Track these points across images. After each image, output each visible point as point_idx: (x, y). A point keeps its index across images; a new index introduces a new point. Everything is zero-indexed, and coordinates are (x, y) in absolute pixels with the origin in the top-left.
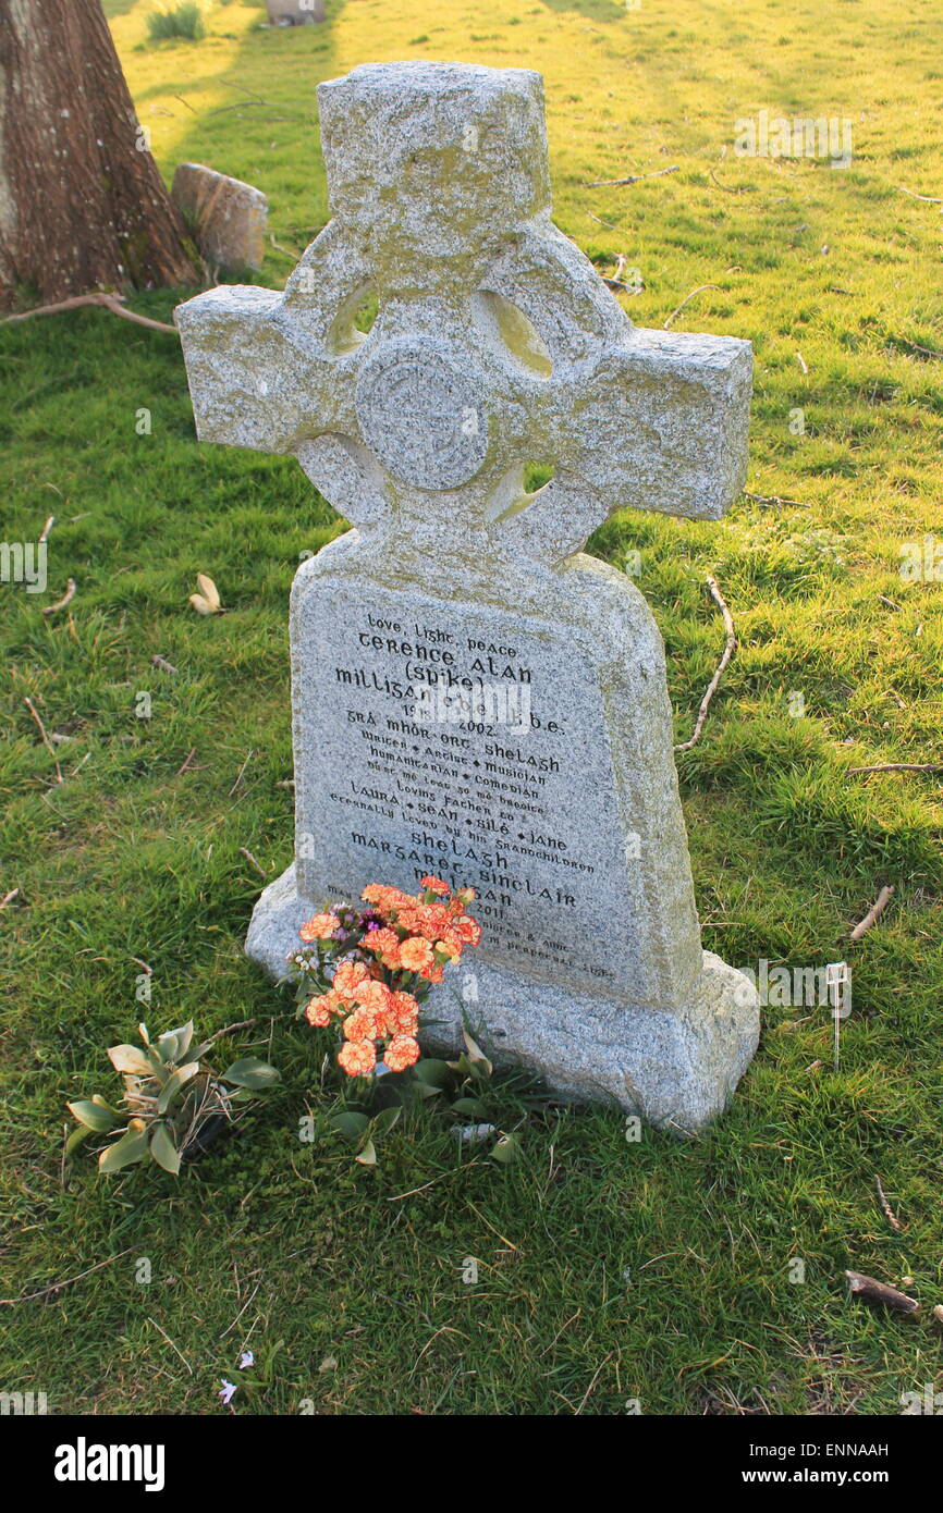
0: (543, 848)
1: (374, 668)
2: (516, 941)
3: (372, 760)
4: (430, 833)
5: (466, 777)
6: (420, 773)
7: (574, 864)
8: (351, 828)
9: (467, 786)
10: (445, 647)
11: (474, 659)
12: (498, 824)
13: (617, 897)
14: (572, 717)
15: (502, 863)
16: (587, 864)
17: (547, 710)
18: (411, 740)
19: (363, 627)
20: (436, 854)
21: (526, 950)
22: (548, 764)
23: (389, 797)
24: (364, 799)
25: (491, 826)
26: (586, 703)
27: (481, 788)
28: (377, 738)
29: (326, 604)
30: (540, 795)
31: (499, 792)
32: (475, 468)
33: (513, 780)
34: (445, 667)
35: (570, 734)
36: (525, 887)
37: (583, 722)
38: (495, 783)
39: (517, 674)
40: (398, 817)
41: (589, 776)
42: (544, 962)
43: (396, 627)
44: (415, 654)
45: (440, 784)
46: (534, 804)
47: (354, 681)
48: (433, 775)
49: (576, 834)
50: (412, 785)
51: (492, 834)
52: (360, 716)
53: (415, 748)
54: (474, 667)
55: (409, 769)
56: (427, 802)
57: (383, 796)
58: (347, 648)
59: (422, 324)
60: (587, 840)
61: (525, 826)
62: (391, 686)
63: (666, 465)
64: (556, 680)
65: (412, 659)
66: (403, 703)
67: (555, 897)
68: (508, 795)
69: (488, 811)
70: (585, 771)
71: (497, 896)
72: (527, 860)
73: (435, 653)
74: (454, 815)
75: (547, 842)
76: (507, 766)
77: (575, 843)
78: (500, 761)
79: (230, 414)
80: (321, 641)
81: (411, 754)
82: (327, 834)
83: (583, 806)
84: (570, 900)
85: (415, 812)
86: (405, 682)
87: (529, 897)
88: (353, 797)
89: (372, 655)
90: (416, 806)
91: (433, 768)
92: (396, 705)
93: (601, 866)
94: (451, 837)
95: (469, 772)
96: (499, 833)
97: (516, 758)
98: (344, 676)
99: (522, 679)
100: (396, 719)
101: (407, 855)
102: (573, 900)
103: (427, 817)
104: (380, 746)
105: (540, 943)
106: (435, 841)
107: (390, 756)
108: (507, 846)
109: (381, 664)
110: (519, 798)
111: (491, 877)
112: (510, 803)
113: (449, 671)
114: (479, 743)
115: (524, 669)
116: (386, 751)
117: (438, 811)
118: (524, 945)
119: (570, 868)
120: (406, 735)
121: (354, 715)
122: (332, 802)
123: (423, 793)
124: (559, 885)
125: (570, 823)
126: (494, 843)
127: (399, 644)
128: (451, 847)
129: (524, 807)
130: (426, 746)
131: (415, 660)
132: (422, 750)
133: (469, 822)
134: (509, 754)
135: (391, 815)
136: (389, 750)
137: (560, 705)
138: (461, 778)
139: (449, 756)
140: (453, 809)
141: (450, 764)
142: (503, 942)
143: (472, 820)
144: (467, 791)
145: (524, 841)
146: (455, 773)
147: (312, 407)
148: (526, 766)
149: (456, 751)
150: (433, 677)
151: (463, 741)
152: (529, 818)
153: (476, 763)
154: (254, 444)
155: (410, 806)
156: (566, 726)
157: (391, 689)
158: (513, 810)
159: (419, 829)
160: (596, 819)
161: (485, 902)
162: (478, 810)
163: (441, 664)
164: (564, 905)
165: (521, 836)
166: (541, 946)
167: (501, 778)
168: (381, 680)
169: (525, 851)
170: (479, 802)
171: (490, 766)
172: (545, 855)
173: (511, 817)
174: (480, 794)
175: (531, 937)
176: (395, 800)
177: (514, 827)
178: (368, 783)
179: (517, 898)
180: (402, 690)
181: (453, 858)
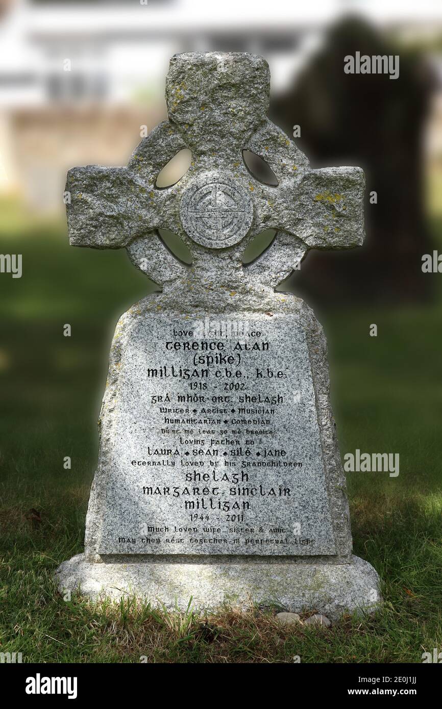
0: (272, 458)
1: (174, 363)
2: (251, 536)
3: (164, 427)
4: (199, 470)
5: (226, 422)
6: (196, 428)
7: (290, 464)
8: (143, 484)
9: (226, 428)
10: (219, 339)
11: (236, 343)
12: (245, 450)
13: (316, 480)
14: (291, 366)
15: (245, 478)
16: (298, 461)
17: (277, 365)
18: (192, 406)
19: (169, 338)
20: (201, 485)
21: (257, 541)
22: (276, 399)
23: (173, 451)
24: (155, 458)
25: (239, 452)
26: (300, 355)
27: (234, 427)
28: (170, 410)
29: (147, 328)
30: (271, 422)
31: (245, 427)
32: (245, 233)
33: (255, 416)
34: (218, 352)
35: (290, 376)
36: (259, 491)
37: (297, 367)
38: (244, 421)
39: (261, 347)
40: (178, 464)
41: (300, 401)
42: (269, 547)
44: (200, 348)
45: (208, 432)
46: (267, 428)
47: (159, 375)
48: (204, 427)
49: (292, 442)
50: (191, 438)
51: (240, 459)
52: (160, 398)
53: (195, 411)
54: (236, 348)
55: (189, 426)
56: (199, 447)
57: (169, 451)
58: (157, 354)
59: (217, 166)
60: (297, 444)
61: (261, 446)
62: (183, 372)
63: (337, 221)
64: (283, 345)
65: (198, 351)
66: (189, 382)
67: (277, 492)
68: (252, 427)
69: (238, 442)
70: (297, 398)
71: (241, 504)
72: (262, 470)
73: (213, 345)
74: (216, 452)
75: (274, 454)
76: (252, 408)
77: (291, 448)
78: (249, 406)
79: (95, 227)
80: (140, 353)
81: (192, 415)
82: (123, 494)
83: (296, 422)
84: (287, 491)
85: (189, 458)
86: (192, 368)
87: (261, 498)
88: (149, 459)
89: (172, 355)
90: (191, 453)
91: (205, 421)
92: (185, 384)
93: (307, 460)
94: (212, 468)
95: (228, 418)
96: (245, 456)
97: (258, 400)
98: (154, 373)
99: (264, 349)
100: (184, 394)
101: (181, 493)
102: (289, 491)
103: (198, 459)
104: (172, 416)
105: (267, 532)
106: (202, 475)
107: (177, 421)
108: (249, 464)
109: (178, 359)
110: (259, 428)
111: (237, 491)
112: (252, 432)
113: (220, 354)
114: (235, 396)
115: (265, 342)
116: (175, 418)
117: (205, 452)
118: (256, 538)
119: (288, 467)
120: (190, 404)
121: (156, 398)
122: (132, 467)
123: (196, 442)
124: (281, 483)
125: (288, 435)
126: (241, 464)
127: (191, 344)
128: (212, 476)
129: (262, 432)
130: (202, 408)
131: (200, 352)
132: (199, 411)
133: (225, 454)
134: (254, 399)
135: (173, 464)
136: (177, 417)
137: (285, 360)
138: (223, 423)
139: (216, 410)
140: (215, 447)
141: (215, 416)
142: (242, 540)
143: (228, 452)
144: (226, 432)
145: (260, 457)
146: (219, 421)
147: (149, 216)
148: (264, 404)
149: (220, 405)
150: (210, 360)
151: (226, 397)
152: (264, 439)
153: (233, 411)
154: (108, 242)
155: (187, 454)
156: (288, 372)
157: (183, 375)
158: (254, 436)
159: (191, 469)
160: (304, 428)
161: (232, 512)
162: (232, 443)
163: (216, 351)
164: (283, 497)
165: (258, 454)
166: (267, 535)
167: (248, 417)
168: (177, 370)
169: (261, 464)
170: (233, 438)
171: (241, 410)
172: (273, 463)
173: (252, 442)
174: (233, 432)
175: (261, 530)
176: (177, 452)
177: (254, 449)
178: (159, 446)
179: (254, 501)
180: (190, 373)
181: (213, 485)
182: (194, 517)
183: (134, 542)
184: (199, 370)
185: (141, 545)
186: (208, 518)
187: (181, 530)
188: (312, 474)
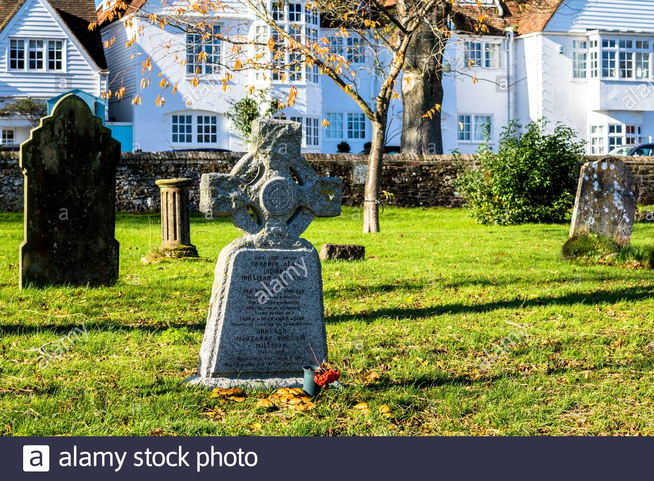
0: (298, 321)
1: (254, 273)
2: (286, 361)
3: (248, 306)
4: (263, 328)
5: (277, 303)
6: (263, 306)
7: (306, 324)
8: (237, 335)
9: (277, 306)
10: (277, 261)
11: (284, 263)
12: (285, 317)
13: (317, 332)
14: (309, 274)
15: (285, 331)
16: (310, 323)
19: (253, 260)
20: (264, 336)
21: (289, 364)
22: (301, 291)
23: (252, 318)
24: (243, 322)
25: (282, 319)
26: (313, 269)
27: (281, 306)
28: (251, 297)
29: (243, 255)
30: (298, 303)
31: (286, 305)
32: (291, 208)
33: (291, 300)
35: (308, 279)
36: (291, 338)
37: (312, 275)
38: (286, 302)
40: (254, 325)
41: (312, 292)
42: (294, 367)
43: (263, 258)
44: (267, 265)
45: (269, 308)
46: (296, 306)
47: (247, 279)
48: (267, 305)
49: (307, 313)
50: (261, 311)
51: (283, 321)
52: (247, 291)
54: (284, 265)
56: (264, 316)
57: (250, 318)
58: (247, 268)
60: (310, 314)
61: (293, 315)
62: (259, 278)
67: (299, 338)
68: (289, 305)
69: (282, 313)
70: (311, 291)
71: (282, 345)
72: (292, 327)
73: (273, 264)
74: (272, 318)
75: (299, 319)
76: (290, 295)
77: (307, 316)
78: (288, 294)
80: (239, 268)
82: (227, 341)
83: (310, 303)
85: (259, 322)
86: (263, 275)
87: (292, 342)
88: (240, 322)
89: (254, 269)
91: (268, 303)
92: (260, 284)
93: (314, 322)
94: (270, 327)
95: (279, 301)
96: (285, 320)
97: (293, 292)
98: (245, 278)
100: (259, 289)
101: (254, 340)
102: (305, 338)
103: (263, 322)
104: (252, 300)
106: (265, 330)
107: (255, 303)
108: (287, 324)
109: (257, 271)
110: (293, 306)
111: (281, 338)
112: (289, 308)
113: (277, 268)
117: (267, 318)
118: (288, 362)
119: (305, 326)
121: (245, 291)
122: (232, 327)
123: (263, 313)
124: (301, 334)
125: (306, 309)
126: (283, 325)
127: (263, 263)
128: (269, 331)
129: (294, 308)
131: (267, 267)
133: (276, 319)
134: (291, 291)
135: (252, 325)
136: (255, 300)
140: (272, 316)
141: (273, 300)
142: (282, 363)
143: (278, 318)
144: (277, 308)
145: (292, 321)
146: (274, 302)
148: (295, 294)
150: (272, 271)
152: (295, 312)
153: (281, 297)
155: (259, 319)
156: (307, 277)
158: (290, 310)
159: (260, 327)
160: (313, 306)
161: (278, 349)
162: (280, 314)
163: (275, 266)
164: (302, 341)
165: (292, 319)
166: (294, 360)
167: (288, 300)
168: (256, 276)
169: (293, 324)
170: (280, 311)
171: (285, 297)
172: (298, 324)
173: (289, 313)
174: (281, 308)
175: (291, 358)
176: (254, 319)
177: (290, 316)
178: (246, 315)
179: (289, 343)
180: (262, 278)
181: (270, 335)
182: (260, 352)
183: (231, 366)
184: (266, 276)
185: (234, 367)
186: (266, 352)
187: (253, 359)
188: (316, 329)
